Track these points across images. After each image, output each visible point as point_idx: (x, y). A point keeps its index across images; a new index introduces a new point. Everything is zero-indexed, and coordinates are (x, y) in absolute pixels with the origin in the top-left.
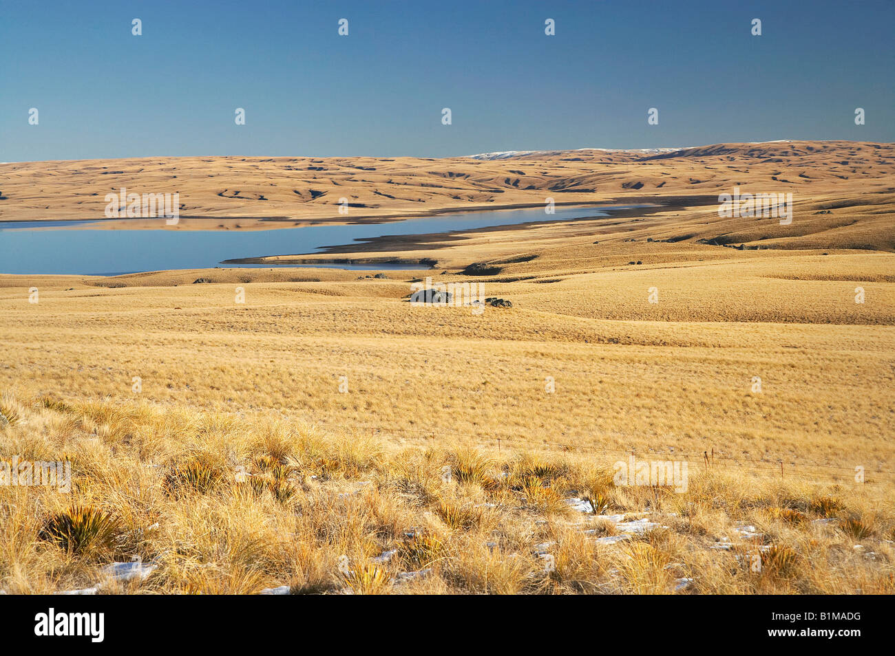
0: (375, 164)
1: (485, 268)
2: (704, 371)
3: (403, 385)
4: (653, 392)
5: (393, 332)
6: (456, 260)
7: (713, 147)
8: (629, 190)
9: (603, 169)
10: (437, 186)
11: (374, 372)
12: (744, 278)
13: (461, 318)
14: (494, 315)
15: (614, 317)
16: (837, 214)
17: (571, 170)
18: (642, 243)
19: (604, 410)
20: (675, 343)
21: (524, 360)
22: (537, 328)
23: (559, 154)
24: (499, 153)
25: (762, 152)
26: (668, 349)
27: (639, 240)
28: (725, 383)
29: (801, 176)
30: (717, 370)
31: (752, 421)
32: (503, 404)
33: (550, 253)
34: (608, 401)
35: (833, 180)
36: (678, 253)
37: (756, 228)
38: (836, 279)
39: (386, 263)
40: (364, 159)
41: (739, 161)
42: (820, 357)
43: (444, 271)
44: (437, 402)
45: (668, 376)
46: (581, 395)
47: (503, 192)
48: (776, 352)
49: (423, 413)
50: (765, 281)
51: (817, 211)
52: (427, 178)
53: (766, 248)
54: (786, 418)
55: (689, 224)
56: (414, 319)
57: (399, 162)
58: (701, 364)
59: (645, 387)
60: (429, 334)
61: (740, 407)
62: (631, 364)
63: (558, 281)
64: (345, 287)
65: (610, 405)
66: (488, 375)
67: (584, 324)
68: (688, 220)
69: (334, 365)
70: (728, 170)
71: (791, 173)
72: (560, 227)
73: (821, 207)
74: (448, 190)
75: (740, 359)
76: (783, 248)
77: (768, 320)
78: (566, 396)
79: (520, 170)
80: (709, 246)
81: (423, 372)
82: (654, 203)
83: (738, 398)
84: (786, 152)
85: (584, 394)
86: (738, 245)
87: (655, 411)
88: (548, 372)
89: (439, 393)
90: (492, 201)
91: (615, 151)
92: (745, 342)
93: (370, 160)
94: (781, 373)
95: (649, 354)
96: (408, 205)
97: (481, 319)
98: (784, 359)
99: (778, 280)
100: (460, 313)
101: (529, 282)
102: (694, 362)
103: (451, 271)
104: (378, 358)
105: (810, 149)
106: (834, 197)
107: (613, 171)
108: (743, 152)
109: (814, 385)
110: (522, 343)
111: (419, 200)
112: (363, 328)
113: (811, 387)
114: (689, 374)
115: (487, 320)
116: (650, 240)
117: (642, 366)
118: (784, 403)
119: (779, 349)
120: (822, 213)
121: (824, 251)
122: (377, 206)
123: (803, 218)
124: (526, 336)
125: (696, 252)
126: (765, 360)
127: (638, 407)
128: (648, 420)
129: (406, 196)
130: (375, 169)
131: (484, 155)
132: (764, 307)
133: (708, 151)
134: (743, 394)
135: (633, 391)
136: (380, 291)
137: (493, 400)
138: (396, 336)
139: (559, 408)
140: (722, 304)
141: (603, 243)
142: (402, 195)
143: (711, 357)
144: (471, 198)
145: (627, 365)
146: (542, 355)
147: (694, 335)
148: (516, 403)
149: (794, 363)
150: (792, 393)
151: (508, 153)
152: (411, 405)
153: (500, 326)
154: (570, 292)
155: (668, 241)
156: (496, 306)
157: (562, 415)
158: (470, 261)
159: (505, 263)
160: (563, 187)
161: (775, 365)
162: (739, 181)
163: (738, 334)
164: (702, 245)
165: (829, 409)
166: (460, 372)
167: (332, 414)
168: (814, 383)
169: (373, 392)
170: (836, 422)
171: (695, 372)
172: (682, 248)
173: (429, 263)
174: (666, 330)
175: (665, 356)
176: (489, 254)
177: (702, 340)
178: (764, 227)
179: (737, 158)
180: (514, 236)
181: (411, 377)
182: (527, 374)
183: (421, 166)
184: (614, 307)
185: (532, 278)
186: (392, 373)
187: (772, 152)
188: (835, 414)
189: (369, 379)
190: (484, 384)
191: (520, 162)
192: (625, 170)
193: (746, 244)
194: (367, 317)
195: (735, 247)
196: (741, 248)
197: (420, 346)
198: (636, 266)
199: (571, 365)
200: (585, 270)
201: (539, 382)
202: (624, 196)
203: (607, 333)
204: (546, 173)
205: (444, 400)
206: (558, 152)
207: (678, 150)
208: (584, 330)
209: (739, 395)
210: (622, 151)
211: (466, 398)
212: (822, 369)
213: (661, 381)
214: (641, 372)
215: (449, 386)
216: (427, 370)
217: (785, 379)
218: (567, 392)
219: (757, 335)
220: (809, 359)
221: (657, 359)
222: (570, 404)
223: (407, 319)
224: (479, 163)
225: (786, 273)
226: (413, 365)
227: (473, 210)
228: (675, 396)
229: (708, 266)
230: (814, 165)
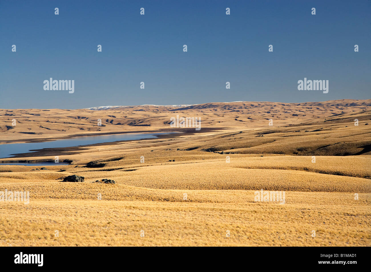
0: (40, 112)
1: (97, 164)
2: (214, 215)
3: (68, 225)
4: (192, 226)
5: (55, 197)
6: (82, 160)
7: (207, 104)
8: (167, 125)
9: (154, 115)
10: (72, 123)
11: (51, 219)
12: (225, 168)
13: (90, 190)
14: (106, 188)
15: (163, 188)
16: (266, 137)
17: (139, 115)
18: (175, 151)
19: (171, 236)
20: (196, 200)
21: (125, 211)
22: (128, 194)
23: (132, 107)
24: (103, 107)
25: (230, 107)
26: (194, 204)
27: (173, 150)
28: (225, 221)
29: (248, 118)
30: (220, 214)
31: (243, 240)
32: (120, 234)
33: (129, 156)
34: (171, 231)
35: (263, 121)
36: (192, 156)
37: (228, 143)
38: (268, 168)
39: (46, 162)
40: (34, 110)
41: (219, 111)
42: (268, 207)
43: (76, 165)
44: (87, 234)
45: (197, 218)
46: (158, 228)
47: (105, 126)
48: (246, 205)
49: (81, 240)
50: (235, 169)
51: (257, 135)
52: (66, 119)
53: (233, 153)
54: (258, 238)
55: (196, 142)
56: (66, 190)
57: (52, 111)
58: (212, 211)
59: (188, 224)
60: (74, 198)
61: (236, 233)
62: (178, 212)
63: (134, 170)
64: (26, 175)
65: (173, 233)
66: (109, 219)
67: (152, 192)
68: (195, 140)
69: (29, 215)
70: (214, 115)
71: (244, 117)
72: (134, 143)
73: (258, 134)
74: (77, 125)
75: (230, 209)
76: (241, 153)
77: (238, 189)
78: (150, 229)
79: (113, 115)
80: (207, 152)
81: (76, 218)
82: (179, 131)
83: (233, 228)
84: (241, 107)
85: (159, 227)
86: (221, 152)
87: (195, 236)
88: (139, 216)
89: (86, 229)
90: (100, 130)
91: (160, 106)
92: (230, 200)
93: (37, 110)
94: (250, 215)
95: (185, 206)
96: (58, 133)
97: (100, 190)
98: (250, 208)
99: (242, 169)
100: (89, 187)
101: (120, 171)
102: (208, 210)
103: (79, 166)
104: (51, 211)
105: (252, 105)
106: (265, 129)
107: (159, 116)
108: (221, 107)
109: (267, 221)
110: (121, 201)
111: (63, 130)
112: (39, 196)
113: (266, 222)
114: (207, 216)
115: (103, 190)
116: (178, 149)
117: (183, 212)
118: (255, 231)
119: (247, 203)
120: (259, 136)
121: (261, 155)
122: (41, 133)
123: (250, 139)
124: (123, 198)
125: (201, 155)
126: (241, 209)
127: (187, 234)
128: (193, 241)
129: (56, 128)
130: (40, 115)
131: (95, 108)
132: (236, 183)
133: (205, 106)
134: (236, 226)
135: (182, 226)
136: (45, 177)
137: (115, 232)
138: (57, 199)
139: (148, 235)
140: (215, 181)
141: (156, 151)
142: (54, 128)
143: (215, 207)
144: (89, 129)
145: (176, 212)
146: (134, 208)
147: (205, 197)
148: (126, 233)
149: (256, 210)
150: (258, 225)
151: (107, 107)
152: (74, 235)
153: (109, 194)
154: (141, 176)
155: (187, 150)
156: (107, 183)
157: (151, 239)
158: (89, 160)
159: (107, 161)
160: (135, 124)
161: (247, 212)
162: (219, 121)
163: (226, 196)
164: (203, 152)
165: (277, 234)
166: (94, 217)
167: (34, 242)
168: (267, 220)
169: (53, 230)
170: (282, 240)
171: (210, 215)
172: (194, 153)
173: (68, 162)
174: (191, 194)
175: (194, 207)
176: (98, 157)
177: (209, 199)
178: (232, 143)
179: (218, 109)
180: (111, 148)
181: (71, 221)
182: (129, 218)
183: (63, 113)
184: (163, 183)
185: (121, 168)
186: (60, 219)
187: (234, 107)
188: (280, 236)
189: (49, 222)
190: (109, 223)
191: (114, 111)
192: (165, 115)
193: (224, 151)
194: (41, 190)
195: (219, 153)
196: (222, 153)
197: (72, 205)
198: (172, 162)
199: (149, 213)
200: (148, 165)
201: (135, 222)
202: (165, 128)
203: (163, 196)
204: (126, 117)
205: (90, 232)
206: (132, 106)
207: (190, 106)
208: (152, 195)
209: (234, 227)
210: (163, 106)
211: (100, 231)
212: (269, 213)
213: (195, 220)
214: (183, 215)
215: (91, 225)
216: (78, 217)
217: (253, 218)
218: (151, 227)
219: (235, 196)
220: (263, 208)
221: (190, 209)
222: (153, 233)
223: (62, 191)
224: (93, 112)
225: (245, 165)
226: (70, 214)
227: (90, 135)
228: (203, 228)
229: (207, 162)
230: (254, 113)
